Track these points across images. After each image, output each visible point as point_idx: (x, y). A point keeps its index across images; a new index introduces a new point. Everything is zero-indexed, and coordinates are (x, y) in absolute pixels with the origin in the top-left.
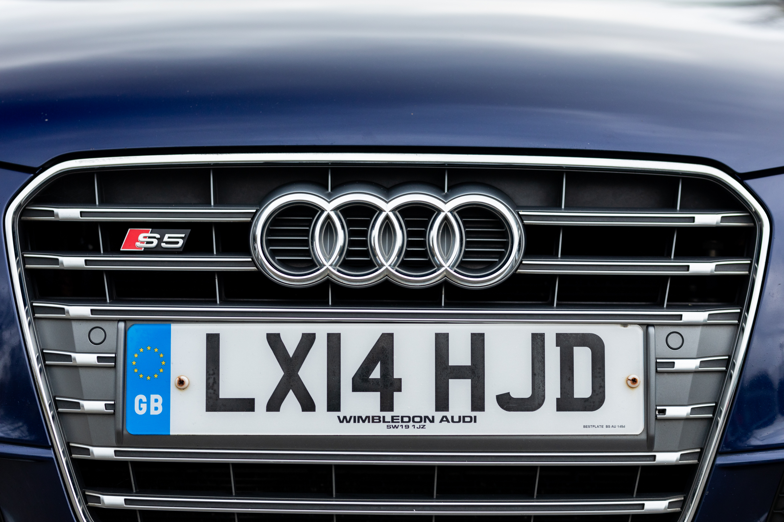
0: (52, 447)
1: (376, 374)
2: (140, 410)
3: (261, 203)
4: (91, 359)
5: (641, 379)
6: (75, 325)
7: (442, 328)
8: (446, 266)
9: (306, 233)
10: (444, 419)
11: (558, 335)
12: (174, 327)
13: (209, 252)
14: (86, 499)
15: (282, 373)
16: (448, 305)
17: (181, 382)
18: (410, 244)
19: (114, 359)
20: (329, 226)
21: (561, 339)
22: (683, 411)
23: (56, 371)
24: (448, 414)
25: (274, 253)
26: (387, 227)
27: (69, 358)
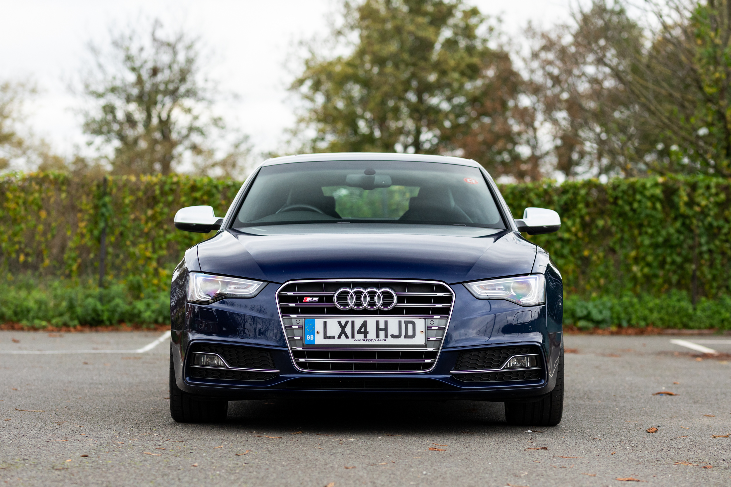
0: (288, 348)
1: (363, 330)
2: (308, 339)
3: (336, 291)
4: (297, 327)
5: (424, 331)
6: (293, 319)
7: (378, 319)
8: (379, 305)
9: (346, 298)
10: (378, 340)
11: (405, 321)
12: (316, 319)
13: (324, 302)
14: (295, 360)
15: (341, 330)
16: (379, 314)
17: (318, 332)
18: (370, 300)
19: (302, 327)
20: (352, 296)
21: (405, 322)
22: (434, 339)
23: (288, 330)
24: (379, 339)
25: (339, 303)
26: (365, 296)
27: (291, 327)
